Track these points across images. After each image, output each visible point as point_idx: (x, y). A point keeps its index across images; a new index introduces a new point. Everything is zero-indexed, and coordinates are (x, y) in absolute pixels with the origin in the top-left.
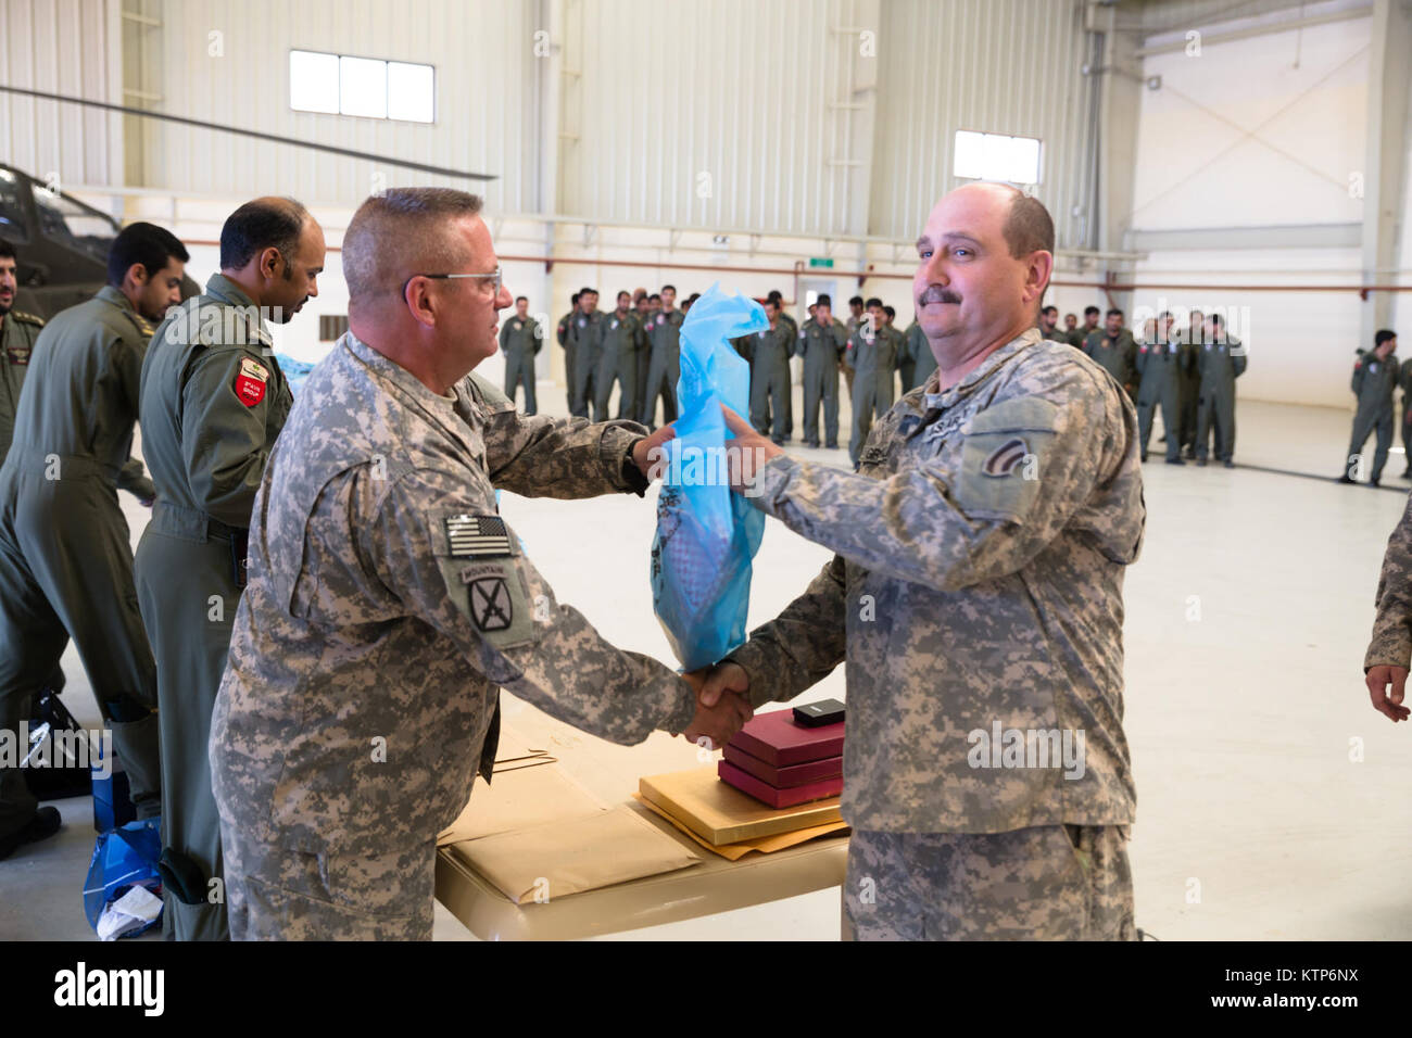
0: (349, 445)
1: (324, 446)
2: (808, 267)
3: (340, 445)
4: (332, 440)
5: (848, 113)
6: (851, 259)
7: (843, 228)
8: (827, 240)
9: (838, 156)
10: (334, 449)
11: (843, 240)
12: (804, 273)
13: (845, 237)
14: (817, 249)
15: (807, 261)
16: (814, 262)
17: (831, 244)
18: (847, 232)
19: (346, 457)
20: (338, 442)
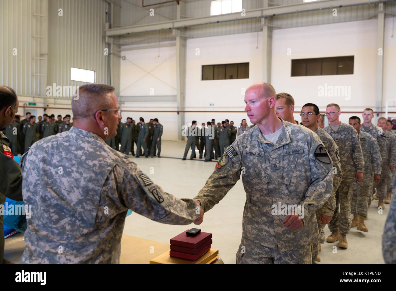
0: (107, 162)
1: (98, 165)
2: (28, 105)
3: (104, 163)
4: (99, 162)
5: (39, 60)
6: (42, 103)
7: (39, 94)
8: (34, 97)
9: (36, 73)
10: (102, 165)
11: (39, 98)
12: (27, 107)
13: (39, 96)
14: (30, 100)
15: (28, 103)
16: (30, 104)
17: (35, 99)
18: (40, 95)
19: (108, 166)
20: (102, 162)
